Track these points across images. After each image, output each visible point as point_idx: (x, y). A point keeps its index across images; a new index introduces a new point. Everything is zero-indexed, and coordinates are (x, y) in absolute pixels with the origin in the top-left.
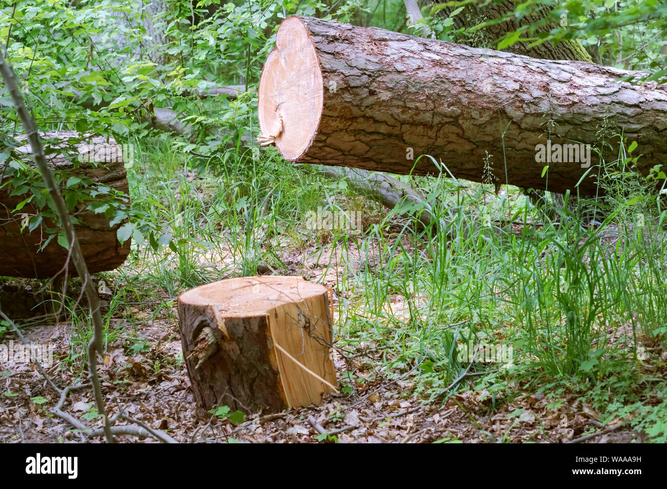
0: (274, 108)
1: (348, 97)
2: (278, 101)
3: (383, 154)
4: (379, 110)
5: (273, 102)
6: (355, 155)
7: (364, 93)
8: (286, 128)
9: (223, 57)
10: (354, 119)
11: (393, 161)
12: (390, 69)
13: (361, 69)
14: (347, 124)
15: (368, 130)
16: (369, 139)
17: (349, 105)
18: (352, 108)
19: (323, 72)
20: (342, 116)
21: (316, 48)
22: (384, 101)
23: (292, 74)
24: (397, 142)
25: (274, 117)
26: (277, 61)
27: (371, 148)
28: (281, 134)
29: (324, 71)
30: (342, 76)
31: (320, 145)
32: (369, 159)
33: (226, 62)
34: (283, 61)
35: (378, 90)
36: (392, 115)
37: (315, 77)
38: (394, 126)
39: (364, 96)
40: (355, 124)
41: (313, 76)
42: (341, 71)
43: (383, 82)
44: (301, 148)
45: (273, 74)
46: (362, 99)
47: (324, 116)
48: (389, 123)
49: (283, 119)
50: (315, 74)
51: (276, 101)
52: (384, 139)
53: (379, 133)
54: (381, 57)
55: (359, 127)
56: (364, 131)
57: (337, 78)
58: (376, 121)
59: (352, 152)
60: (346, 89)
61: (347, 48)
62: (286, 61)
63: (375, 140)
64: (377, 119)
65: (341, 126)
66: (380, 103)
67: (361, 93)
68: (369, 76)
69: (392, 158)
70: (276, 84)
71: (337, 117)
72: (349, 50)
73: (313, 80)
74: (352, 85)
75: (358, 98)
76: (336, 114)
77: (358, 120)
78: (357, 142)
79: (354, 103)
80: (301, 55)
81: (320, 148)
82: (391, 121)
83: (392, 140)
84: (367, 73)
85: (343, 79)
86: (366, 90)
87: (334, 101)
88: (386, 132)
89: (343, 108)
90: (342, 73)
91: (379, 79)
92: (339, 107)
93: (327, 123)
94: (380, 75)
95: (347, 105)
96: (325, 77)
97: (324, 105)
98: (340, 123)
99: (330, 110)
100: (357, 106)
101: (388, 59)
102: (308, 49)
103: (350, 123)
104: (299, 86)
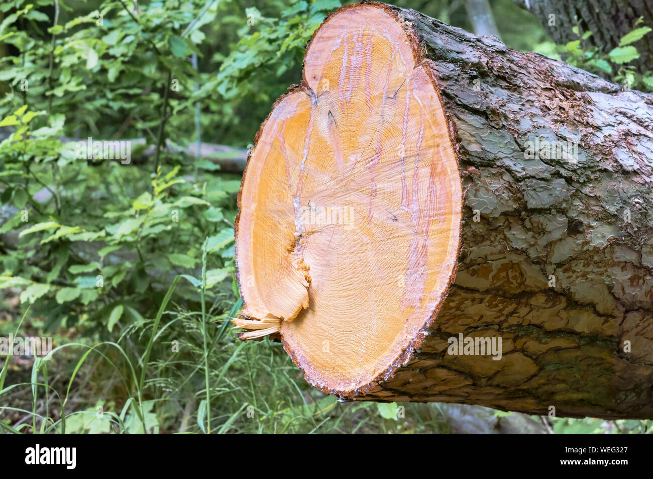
0: (285, 243)
1: (518, 237)
2: (298, 224)
3: (564, 381)
4: (584, 275)
5: (283, 227)
6: (498, 386)
7: (556, 226)
8: (319, 301)
9: (110, 95)
10: (524, 296)
11: (576, 396)
12: (608, 165)
13: (549, 162)
14: (506, 312)
15: (548, 326)
16: (544, 348)
17: (522, 258)
18: (524, 266)
19: (464, 163)
20: (498, 289)
21: (444, 94)
22: (596, 250)
23: (352, 158)
24: (605, 355)
25: (286, 267)
26: (304, 120)
27: (541, 369)
28: (301, 315)
29: (466, 161)
30: (507, 177)
31: (429, 363)
32: (527, 393)
33: (116, 105)
34: (322, 123)
35: (585, 221)
36: (610, 288)
37: (432, 175)
38: (608, 316)
39: (557, 235)
40: (523, 311)
41: (425, 171)
42: (508, 162)
43: (596, 198)
44: (370, 367)
45: (289, 152)
46: (550, 244)
47: (455, 288)
48: (600, 308)
49: (311, 274)
50: (433, 166)
51: (291, 226)
52: (578, 348)
53: (572, 333)
54: (584, 130)
55: (533, 318)
56: (539, 327)
57: (496, 185)
58: (573, 304)
59: (497, 380)
60: (516, 214)
61: (510, 100)
62: (333, 123)
63: (557, 350)
64: (578, 297)
65: (490, 314)
66: (589, 256)
67: (549, 228)
68: (569, 180)
69: (578, 390)
70: (294, 180)
71: (487, 292)
72: (516, 107)
73: (425, 182)
74: (532, 204)
75: (543, 241)
76: (483, 283)
77: (533, 301)
78: (517, 355)
79: (533, 254)
80: (389, 112)
81: (424, 371)
82: (605, 303)
83: (593, 352)
84: (563, 171)
85: (509, 188)
86: (562, 219)
87: (485, 249)
88: (586, 331)
89: (504, 268)
90: (509, 170)
91: (586, 190)
92: (496, 265)
93: (458, 308)
94: (589, 180)
95: (515, 258)
96: (467, 179)
97: (462, 258)
98: (490, 306)
99: (474, 273)
100: (538, 262)
101: (599, 138)
102: (416, 94)
103: (511, 308)
104: (373, 193)
